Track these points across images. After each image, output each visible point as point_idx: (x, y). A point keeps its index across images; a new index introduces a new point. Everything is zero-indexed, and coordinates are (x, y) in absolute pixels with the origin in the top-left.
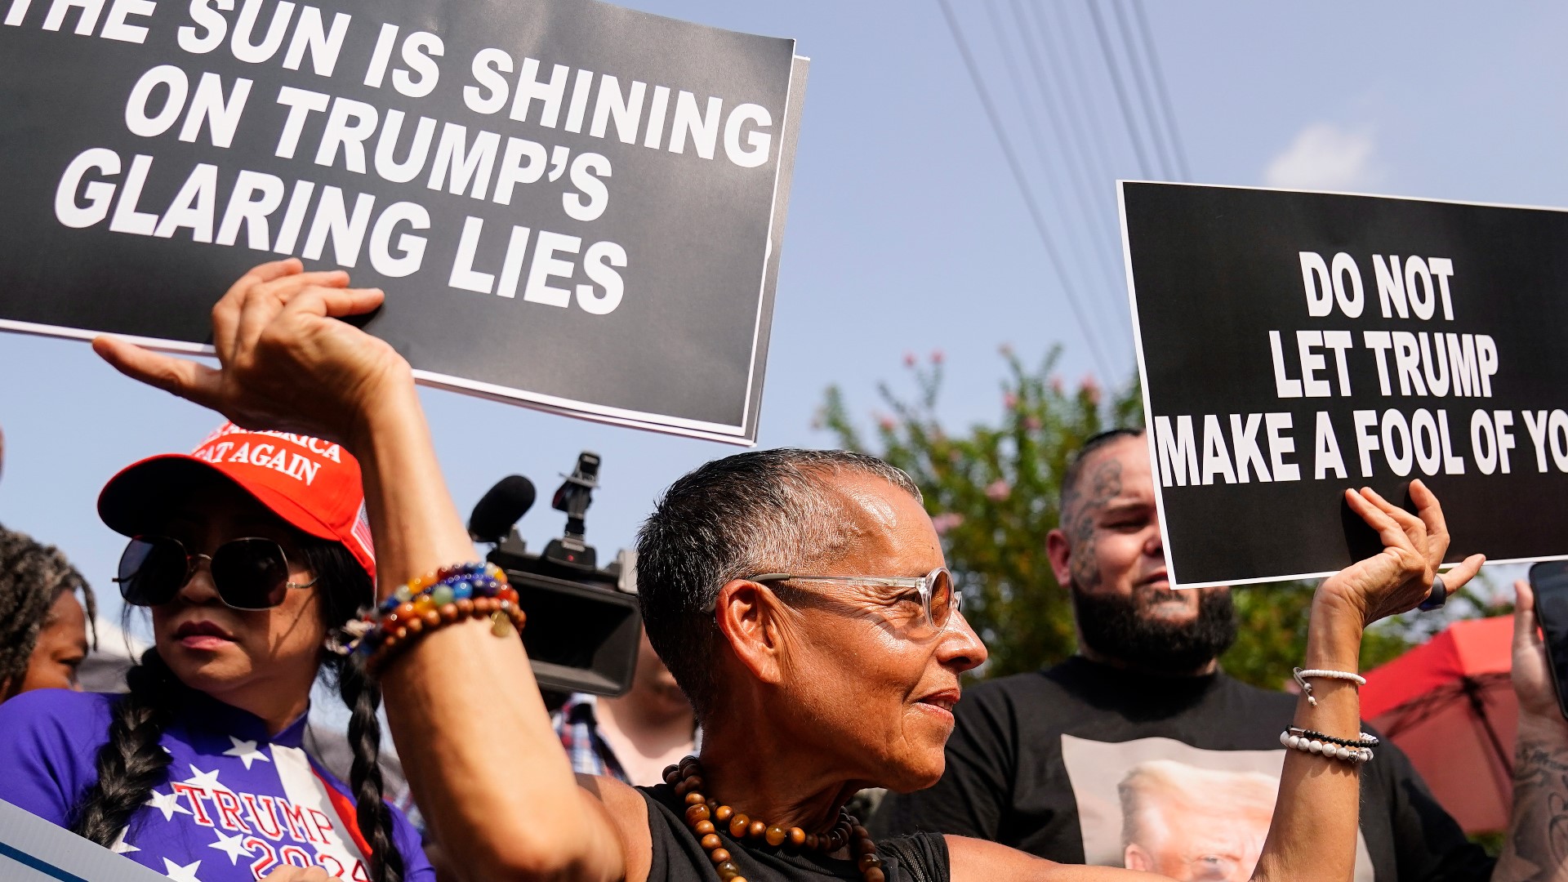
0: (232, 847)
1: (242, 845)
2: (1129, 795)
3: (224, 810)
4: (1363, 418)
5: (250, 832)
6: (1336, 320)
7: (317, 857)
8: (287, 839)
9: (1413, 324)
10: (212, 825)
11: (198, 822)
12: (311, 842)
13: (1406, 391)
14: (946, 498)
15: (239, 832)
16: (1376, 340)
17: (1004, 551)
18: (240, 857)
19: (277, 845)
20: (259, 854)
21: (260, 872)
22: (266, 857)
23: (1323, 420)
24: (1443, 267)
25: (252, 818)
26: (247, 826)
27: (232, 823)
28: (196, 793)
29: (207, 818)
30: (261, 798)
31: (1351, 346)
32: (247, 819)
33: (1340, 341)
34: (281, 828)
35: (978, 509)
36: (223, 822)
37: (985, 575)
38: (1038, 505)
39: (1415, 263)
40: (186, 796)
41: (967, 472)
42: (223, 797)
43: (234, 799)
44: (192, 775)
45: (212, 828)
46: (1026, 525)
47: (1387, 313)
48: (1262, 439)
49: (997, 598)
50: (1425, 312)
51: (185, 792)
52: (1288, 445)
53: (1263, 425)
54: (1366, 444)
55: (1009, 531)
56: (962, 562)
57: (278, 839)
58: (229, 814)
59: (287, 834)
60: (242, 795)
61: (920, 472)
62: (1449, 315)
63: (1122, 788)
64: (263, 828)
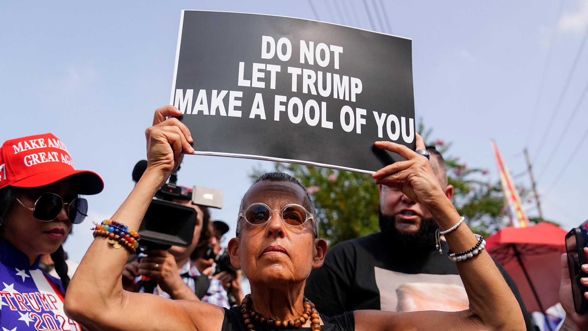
0: (26, 318)
1: (29, 317)
2: (400, 294)
3: (19, 302)
4: (279, 99)
5: (30, 310)
6: (275, 60)
7: (55, 316)
8: (43, 311)
9: (316, 68)
10: (17, 310)
11: (12, 309)
12: (51, 310)
13: (305, 91)
14: (312, 181)
15: (27, 311)
16: (294, 71)
17: (335, 200)
18: (30, 322)
19: (40, 314)
20: (35, 320)
21: (38, 327)
22: (38, 321)
23: (259, 98)
24: (338, 50)
25: (29, 304)
26: (28, 308)
27: (23, 307)
28: (8, 295)
29: (14, 307)
30: (30, 294)
31: (280, 71)
32: (28, 304)
33: (274, 69)
34: (40, 306)
35: (325, 186)
36: (20, 308)
37: (327, 210)
38: (347, 183)
39: (322, 46)
40: (4, 297)
41: (320, 172)
42: (17, 296)
43: (21, 296)
44: (5, 287)
45: (17, 311)
46: (343, 191)
47: (302, 61)
48: (226, 101)
49: (332, 218)
50: (324, 64)
51: (4, 296)
52: (239, 103)
53: (228, 95)
54: (278, 109)
55: (336, 193)
56: (319, 204)
57: (40, 311)
58: (21, 303)
59: (42, 308)
60: (23, 294)
61: (303, 172)
62: (337, 66)
63: (397, 291)
64: (34, 308)
